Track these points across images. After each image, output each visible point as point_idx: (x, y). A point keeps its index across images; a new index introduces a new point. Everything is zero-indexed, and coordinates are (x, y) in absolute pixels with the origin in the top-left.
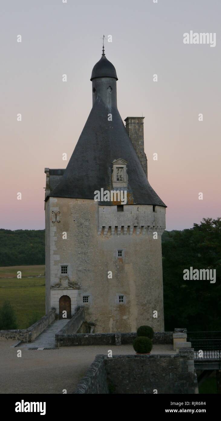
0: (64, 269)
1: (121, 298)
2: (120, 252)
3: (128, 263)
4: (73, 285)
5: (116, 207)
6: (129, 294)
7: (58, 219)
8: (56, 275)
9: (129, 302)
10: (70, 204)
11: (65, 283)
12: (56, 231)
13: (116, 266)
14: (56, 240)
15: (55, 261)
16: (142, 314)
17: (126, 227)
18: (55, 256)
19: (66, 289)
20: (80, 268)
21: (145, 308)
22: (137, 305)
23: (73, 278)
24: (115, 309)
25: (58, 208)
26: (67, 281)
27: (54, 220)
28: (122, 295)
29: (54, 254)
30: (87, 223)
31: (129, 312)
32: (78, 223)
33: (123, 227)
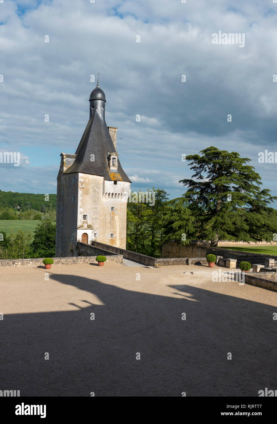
0: (85, 217)
1: (112, 234)
2: (112, 208)
3: (117, 215)
4: (89, 227)
5: (113, 182)
6: (116, 233)
7: (83, 186)
8: (81, 220)
9: (116, 237)
10: (90, 177)
11: (85, 226)
12: (81, 193)
13: (110, 217)
14: (81, 199)
15: (80, 212)
16: (121, 245)
17: (118, 194)
18: (80, 209)
19: (86, 229)
20: (93, 217)
21: (123, 241)
22: (119, 239)
23: (90, 223)
24: (108, 241)
25: (83, 179)
26: (87, 224)
27: (81, 187)
28: (113, 233)
29: (80, 208)
30: (98, 190)
31: (116, 243)
32: (94, 190)
33: (116, 194)
